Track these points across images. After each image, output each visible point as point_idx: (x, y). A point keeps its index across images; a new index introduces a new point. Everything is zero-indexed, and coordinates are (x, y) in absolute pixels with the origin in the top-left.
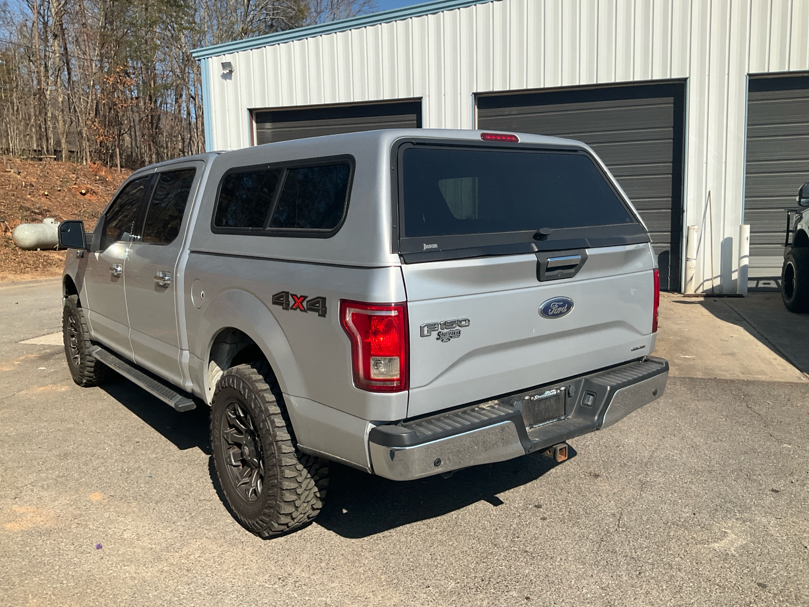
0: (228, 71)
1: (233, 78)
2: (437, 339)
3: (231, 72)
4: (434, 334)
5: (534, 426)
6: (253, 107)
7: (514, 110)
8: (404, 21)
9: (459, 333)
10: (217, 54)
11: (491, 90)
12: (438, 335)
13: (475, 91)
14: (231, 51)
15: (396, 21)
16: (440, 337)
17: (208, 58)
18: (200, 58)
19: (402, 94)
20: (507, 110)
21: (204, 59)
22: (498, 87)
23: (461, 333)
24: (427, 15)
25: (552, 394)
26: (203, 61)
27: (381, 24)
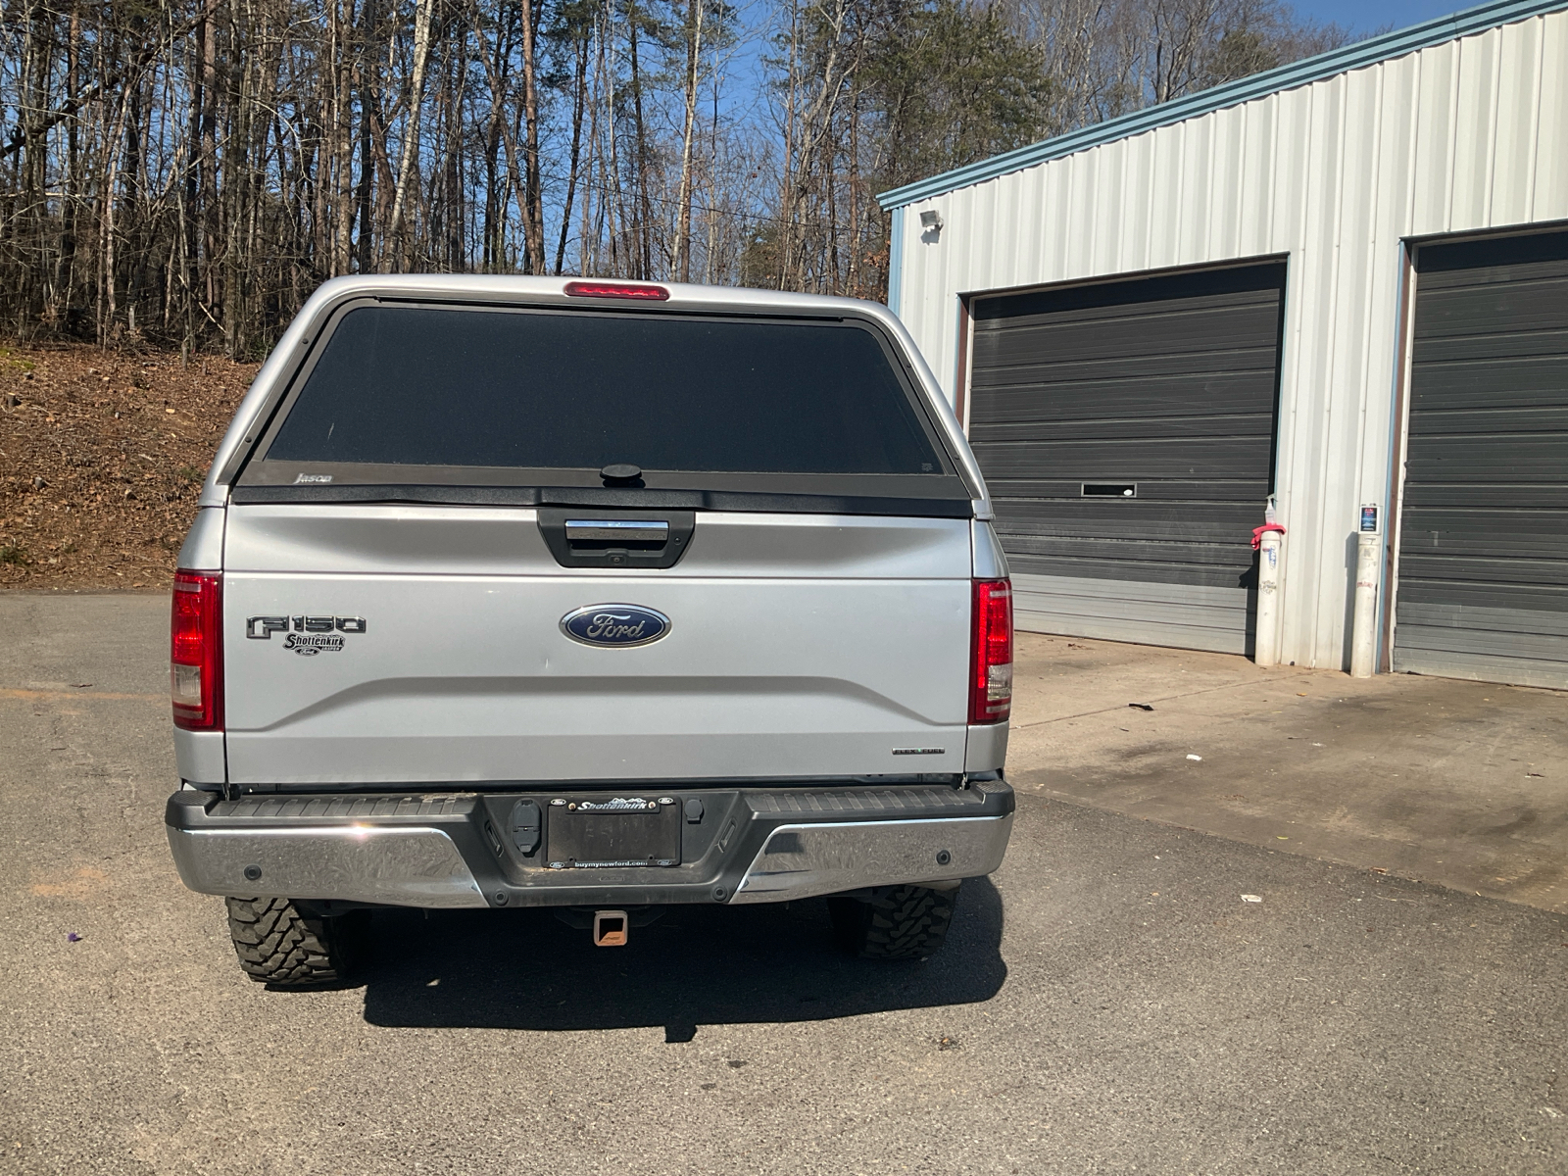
0: (933, 227)
1: (940, 241)
2: (287, 646)
3: (938, 228)
4: (279, 637)
5: (577, 865)
6: (969, 290)
7: (1504, 272)
8: (1262, 101)
9: (341, 643)
10: (919, 198)
11: (1446, 231)
12: (289, 639)
13: (1407, 234)
14: (940, 192)
15: (1245, 103)
16: (291, 643)
17: (903, 207)
18: (891, 208)
19: (1246, 249)
20: (1486, 273)
21: (898, 208)
22: (1461, 222)
23: (345, 643)
24: (1310, 83)
25: (635, 806)
26: (895, 212)
27: (1214, 112)
